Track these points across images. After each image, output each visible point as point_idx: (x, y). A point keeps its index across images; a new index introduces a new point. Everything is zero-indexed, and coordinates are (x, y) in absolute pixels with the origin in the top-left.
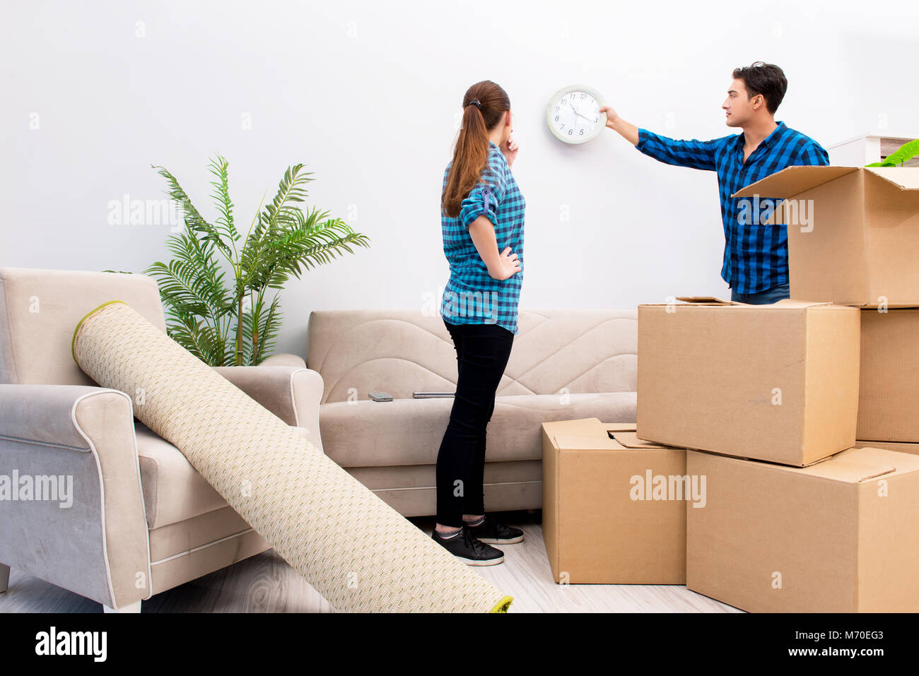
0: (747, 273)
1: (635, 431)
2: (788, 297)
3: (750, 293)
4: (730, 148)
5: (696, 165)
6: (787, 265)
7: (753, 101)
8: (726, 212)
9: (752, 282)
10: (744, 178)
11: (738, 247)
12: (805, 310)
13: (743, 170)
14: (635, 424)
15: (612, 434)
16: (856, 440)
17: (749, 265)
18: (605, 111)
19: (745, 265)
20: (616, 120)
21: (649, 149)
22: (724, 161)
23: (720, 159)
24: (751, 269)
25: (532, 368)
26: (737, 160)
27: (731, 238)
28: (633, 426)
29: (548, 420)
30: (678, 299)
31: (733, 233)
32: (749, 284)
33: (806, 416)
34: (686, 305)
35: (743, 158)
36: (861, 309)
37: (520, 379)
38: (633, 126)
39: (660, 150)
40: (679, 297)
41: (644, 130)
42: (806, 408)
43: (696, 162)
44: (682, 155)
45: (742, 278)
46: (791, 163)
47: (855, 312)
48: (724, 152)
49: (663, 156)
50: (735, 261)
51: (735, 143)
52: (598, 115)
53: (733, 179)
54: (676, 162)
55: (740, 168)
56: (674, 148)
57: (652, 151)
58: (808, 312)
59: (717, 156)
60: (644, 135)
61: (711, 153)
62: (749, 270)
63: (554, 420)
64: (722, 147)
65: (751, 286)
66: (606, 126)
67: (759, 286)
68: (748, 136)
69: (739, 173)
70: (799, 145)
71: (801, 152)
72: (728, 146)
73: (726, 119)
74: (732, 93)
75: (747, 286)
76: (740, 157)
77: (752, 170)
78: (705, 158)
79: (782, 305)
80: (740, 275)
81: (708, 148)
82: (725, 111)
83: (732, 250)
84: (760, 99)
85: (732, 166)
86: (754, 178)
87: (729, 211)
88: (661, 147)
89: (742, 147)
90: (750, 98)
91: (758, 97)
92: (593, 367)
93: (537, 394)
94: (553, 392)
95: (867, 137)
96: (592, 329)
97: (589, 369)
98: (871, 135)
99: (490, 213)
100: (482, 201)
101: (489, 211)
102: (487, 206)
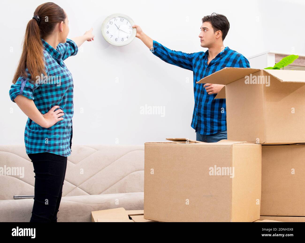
0: (205, 123)
1: (143, 214)
2: (226, 138)
3: (207, 134)
4: (201, 57)
5: (183, 65)
6: (226, 120)
7: (216, 34)
8: (197, 90)
9: (208, 128)
10: (208, 72)
11: (202, 108)
12: (232, 145)
13: (208, 67)
14: (143, 211)
15: (131, 216)
16: (261, 216)
17: (206, 120)
18: (135, 27)
19: (204, 119)
20: (142, 33)
21: (158, 52)
22: (198, 63)
23: (196, 63)
24: (207, 121)
25: (88, 179)
26: (204, 63)
27: (198, 104)
28: (142, 212)
29: (95, 210)
30: (167, 139)
31: (200, 101)
32: (207, 129)
33: (233, 204)
34: (170, 143)
35: (207, 62)
36: (262, 145)
37: (80, 186)
38: (151, 39)
39: (164, 54)
40: (168, 138)
41: (156, 42)
42: (233, 199)
43: (183, 64)
44: (175, 58)
45: (203, 126)
46: (233, 66)
47: (258, 148)
48: (198, 59)
49: (165, 57)
50: (199, 117)
51: (203, 55)
52: (131, 30)
53: (202, 72)
54: (172, 62)
55: (206, 67)
56: (172, 54)
57: (160, 54)
58: (233, 146)
59: (194, 61)
60: (156, 44)
61: (191, 60)
62: (206, 122)
63: (99, 209)
64: (197, 56)
65: (208, 131)
66: (136, 36)
67: (212, 131)
68: (210, 52)
69: (205, 69)
70: (237, 57)
71: (238, 60)
72: (200, 56)
73: (200, 43)
74: (204, 29)
75: (205, 130)
76: (206, 62)
77: (212, 68)
78: (187, 62)
79: (222, 143)
80: (202, 125)
81: (190, 57)
82: (200, 38)
83: (198, 110)
84: (220, 33)
85: (202, 66)
86: (214, 71)
87: (199, 90)
88: (165, 52)
89: (207, 57)
90: (215, 32)
91: (219, 32)
92: (123, 178)
93: (90, 195)
94: (100, 193)
95: (268, 53)
96: (122, 156)
97: (121, 179)
98: (270, 52)
99: (25, 93)
100: (20, 86)
101: (25, 92)
102: (22, 89)
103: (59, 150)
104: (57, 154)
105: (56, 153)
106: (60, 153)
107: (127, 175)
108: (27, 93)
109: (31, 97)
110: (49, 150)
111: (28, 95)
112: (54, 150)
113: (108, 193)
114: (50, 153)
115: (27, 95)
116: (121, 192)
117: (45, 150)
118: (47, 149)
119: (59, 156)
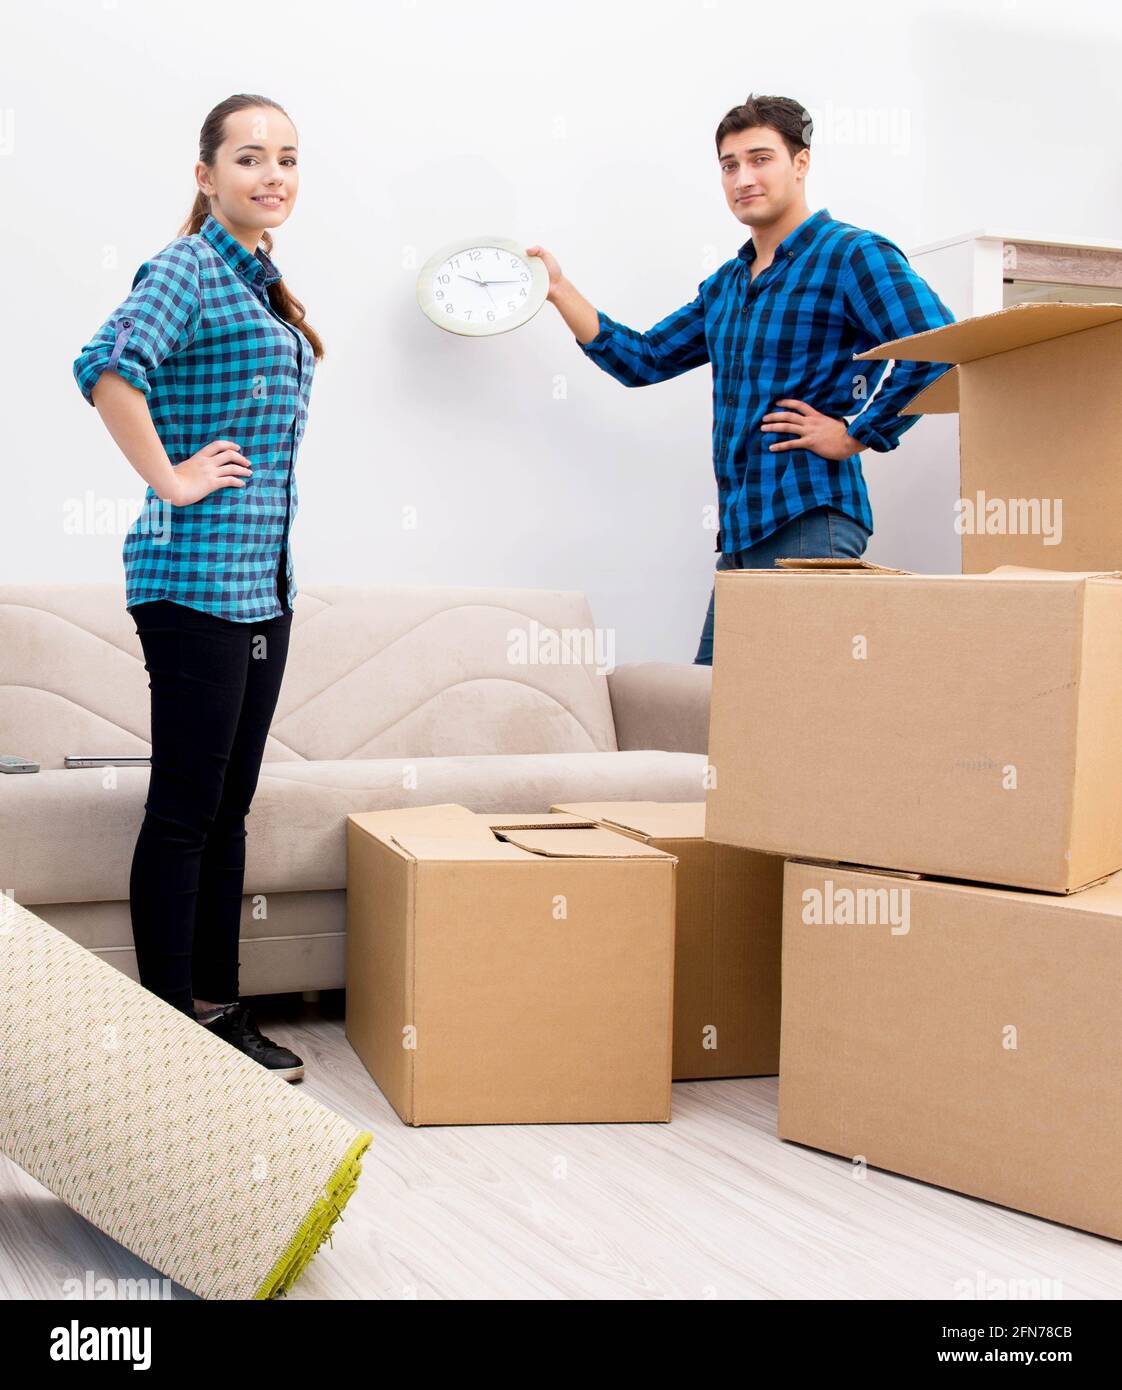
7: (797, 162)
12: (1083, 583)
13: (746, 306)
15: (502, 833)
18: (538, 254)
33: (1077, 793)
58: (1088, 586)
69: (740, 315)
70: (845, 243)
74: (752, 154)
77: (761, 303)
83: (721, 470)
84: (805, 158)
90: (792, 157)
91: (802, 156)
92: (422, 704)
93: (309, 760)
94: (344, 756)
95: (977, 239)
96: (416, 626)
97: (414, 708)
98: (987, 234)
99: (127, 367)
100: (112, 343)
101: (125, 362)
102: (118, 351)
103: (209, 596)
104: (202, 610)
105: (198, 606)
106: (211, 607)
107: (436, 694)
108: (131, 368)
109: (142, 381)
110: (173, 594)
111: (134, 373)
112: (190, 596)
113: (369, 756)
114: (177, 602)
115: (132, 373)
116: (415, 752)
117: (161, 591)
118: (168, 589)
119: (206, 617)
